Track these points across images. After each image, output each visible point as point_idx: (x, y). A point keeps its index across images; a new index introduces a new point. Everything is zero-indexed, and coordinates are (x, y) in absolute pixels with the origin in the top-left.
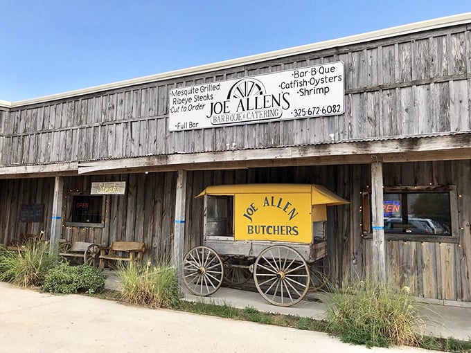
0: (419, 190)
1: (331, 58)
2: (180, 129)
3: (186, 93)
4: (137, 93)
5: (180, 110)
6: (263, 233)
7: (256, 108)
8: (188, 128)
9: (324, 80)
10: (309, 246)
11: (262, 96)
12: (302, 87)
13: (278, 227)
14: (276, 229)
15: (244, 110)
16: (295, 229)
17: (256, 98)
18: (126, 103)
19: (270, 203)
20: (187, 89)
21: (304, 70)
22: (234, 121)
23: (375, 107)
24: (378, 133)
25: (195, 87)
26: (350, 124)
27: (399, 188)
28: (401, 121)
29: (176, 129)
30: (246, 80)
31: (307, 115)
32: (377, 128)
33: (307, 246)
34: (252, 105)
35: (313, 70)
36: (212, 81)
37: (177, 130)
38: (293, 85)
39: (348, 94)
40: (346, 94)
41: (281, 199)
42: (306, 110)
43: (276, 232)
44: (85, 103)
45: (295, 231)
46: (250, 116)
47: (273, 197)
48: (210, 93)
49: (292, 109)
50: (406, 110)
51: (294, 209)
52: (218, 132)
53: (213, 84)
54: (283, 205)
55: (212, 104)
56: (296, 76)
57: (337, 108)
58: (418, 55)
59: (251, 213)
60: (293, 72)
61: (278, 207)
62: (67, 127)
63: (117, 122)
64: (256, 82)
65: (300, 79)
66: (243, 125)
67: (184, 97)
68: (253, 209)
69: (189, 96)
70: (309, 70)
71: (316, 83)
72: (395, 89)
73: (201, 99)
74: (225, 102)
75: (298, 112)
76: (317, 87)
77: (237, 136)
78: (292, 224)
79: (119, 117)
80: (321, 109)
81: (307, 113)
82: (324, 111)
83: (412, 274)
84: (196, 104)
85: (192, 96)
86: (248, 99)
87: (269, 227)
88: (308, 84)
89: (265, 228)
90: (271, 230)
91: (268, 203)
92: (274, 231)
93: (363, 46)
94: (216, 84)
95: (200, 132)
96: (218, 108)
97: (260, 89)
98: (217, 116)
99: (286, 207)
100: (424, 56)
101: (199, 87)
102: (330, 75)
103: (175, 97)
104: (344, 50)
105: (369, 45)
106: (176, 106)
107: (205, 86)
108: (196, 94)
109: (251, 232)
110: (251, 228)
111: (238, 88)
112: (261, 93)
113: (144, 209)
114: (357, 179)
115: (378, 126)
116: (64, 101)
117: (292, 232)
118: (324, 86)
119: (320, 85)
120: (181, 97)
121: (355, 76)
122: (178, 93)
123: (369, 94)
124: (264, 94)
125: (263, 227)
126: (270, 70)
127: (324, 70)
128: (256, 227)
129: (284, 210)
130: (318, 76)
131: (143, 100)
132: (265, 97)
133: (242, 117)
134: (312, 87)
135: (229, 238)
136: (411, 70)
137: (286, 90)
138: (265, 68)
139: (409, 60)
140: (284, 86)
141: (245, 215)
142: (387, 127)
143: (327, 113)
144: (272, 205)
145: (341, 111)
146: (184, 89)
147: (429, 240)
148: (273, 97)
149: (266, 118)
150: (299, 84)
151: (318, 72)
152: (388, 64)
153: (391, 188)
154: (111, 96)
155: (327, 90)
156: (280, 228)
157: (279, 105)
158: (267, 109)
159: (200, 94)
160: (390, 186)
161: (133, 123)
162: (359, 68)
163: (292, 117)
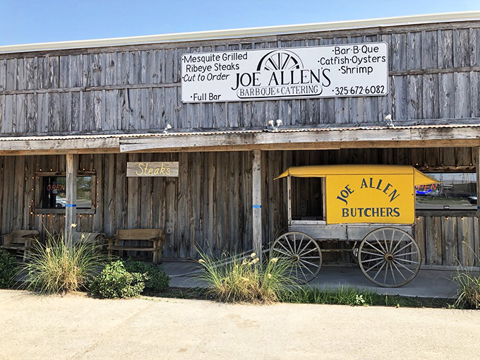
0: (459, 170)
1: (374, 38)
2: (197, 100)
3: (203, 59)
4: (134, 55)
5: (196, 78)
6: (361, 216)
7: (292, 83)
8: (208, 100)
9: (367, 59)
10: (410, 227)
11: (299, 70)
12: (344, 65)
13: (378, 209)
14: (375, 211)
15: (277, 84)
16: (396, 210)
17: (292, 72)
18: (119, 65)
19: (368, 185)
20: (205, 55)
21: (346, 47)
22: (266, 96)
23: (417, 90)
24: (420, 116)
25: (216, 54)
26: (393, 105)
27: (441, 168)
28: (443, 105)
29: (192, 100)
30: (280, 52)
31: (349, 94)
32: (420, 111)
33: (408, 227)
34: (287, 79)
35: (356, 48)
36: (237, 49)
37: (194, 102)
38: (333, 61)
39: (391, 76)
40: (390, 76)
41: (381, 181)
42: (349, 89)
43: (376, 214)
44: (55, 61)
45: (397, 212)
46: (284, 91)
47: (371, 179)
48: (235, 62)
49: (333, 86)
50: (448, 95)
51: (395, 191)
52: (245, 106)
53: (239, 53)
54: (383, 186)
55: (238, 75)
56: (337, 52)
57: (381, 89)
58: (459, 44)
59: (346, 195)
60: (333, 48)
61: (378, 188)
62: (27, 89)
63: (108, 88)
64: (291, 55)
65: (341, 56)
66: (275, 101)
67: (201, 64)
68: (348, 191)
69: (207, 64)
70: (352, 47)
71: (358, 62)
72: (437, 74)
73: (224, 67)
74: (254, 74)
75: (340, 90)
76: (359, 66)
77: (269, 112)
78: (393, 205)
79: (109, 82)
80: (364, 88)
81: (349, 92)
82: (367, 91)
83: (453, 246)
84: (218, 73)
85: (212, 63)
86: (282, 72)
87: (367, 209)
88: (350, 62)
89: (363, 211)
90: (369, 213)
91: (365, 184)
92: (373, 213)
93: (407, 29)
94: (243, 53)
95: (222, 105)
96: (246, 80)
97: (296, 62)
98: (245, 88)
99: (387, 188)
100: (464, 45)
101: (221, 54)
102: (373, 54)
103: (190, 63)
104: (388, 30)
105: (412, 28)
106: (191, 74)
107: (228, 53)
108: (216, 62)
109: (345, 215)
110: (345, 211)
111: (269, 59)
112: (298, 67)
113: (152, 192)
114: (400, 160)
115: (420, 109)
116: (20, 55)
117: (393, 213)
118: (367, 65)
119: (363, 65)
120: (197, 64)
121: (398, 58)
122: (193, 60)
123: (412, 77)
124: (301, 68)
125: (361, 209)
126: (307, 43)
127: (368, 49)
128: (352, 209)
129: (384, 191)
130: (361, 55)
131: (144, 64)
132: (302, 71)
133: (275, 91)
134: (355, 65)
135: (320, 222)
136: (453, 57)
137: (326, 66)
138: (301, 40)
139: (451, 48)
140: (323, 61)
141: (338, 197)
142: (430, 110)
143: (370, 93)
144: (371, 186)
145: (385, 92)
146: (201, 55)
147: (468, 215)
148: (312, 73)
149: (303, 94)
150: (340, 61)
151: (360, 51)
152: (431, 49)
153: (434, 168)
154: (96, 56)
155: (370, 70)
156: (380, 210)
157: (319, 81)
158: (305, 85)
159: (222, 62)
160: (433, 167)
161: (130, 90)
162: (402, 50)
163: (333, 94)
